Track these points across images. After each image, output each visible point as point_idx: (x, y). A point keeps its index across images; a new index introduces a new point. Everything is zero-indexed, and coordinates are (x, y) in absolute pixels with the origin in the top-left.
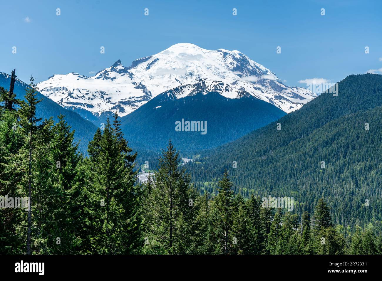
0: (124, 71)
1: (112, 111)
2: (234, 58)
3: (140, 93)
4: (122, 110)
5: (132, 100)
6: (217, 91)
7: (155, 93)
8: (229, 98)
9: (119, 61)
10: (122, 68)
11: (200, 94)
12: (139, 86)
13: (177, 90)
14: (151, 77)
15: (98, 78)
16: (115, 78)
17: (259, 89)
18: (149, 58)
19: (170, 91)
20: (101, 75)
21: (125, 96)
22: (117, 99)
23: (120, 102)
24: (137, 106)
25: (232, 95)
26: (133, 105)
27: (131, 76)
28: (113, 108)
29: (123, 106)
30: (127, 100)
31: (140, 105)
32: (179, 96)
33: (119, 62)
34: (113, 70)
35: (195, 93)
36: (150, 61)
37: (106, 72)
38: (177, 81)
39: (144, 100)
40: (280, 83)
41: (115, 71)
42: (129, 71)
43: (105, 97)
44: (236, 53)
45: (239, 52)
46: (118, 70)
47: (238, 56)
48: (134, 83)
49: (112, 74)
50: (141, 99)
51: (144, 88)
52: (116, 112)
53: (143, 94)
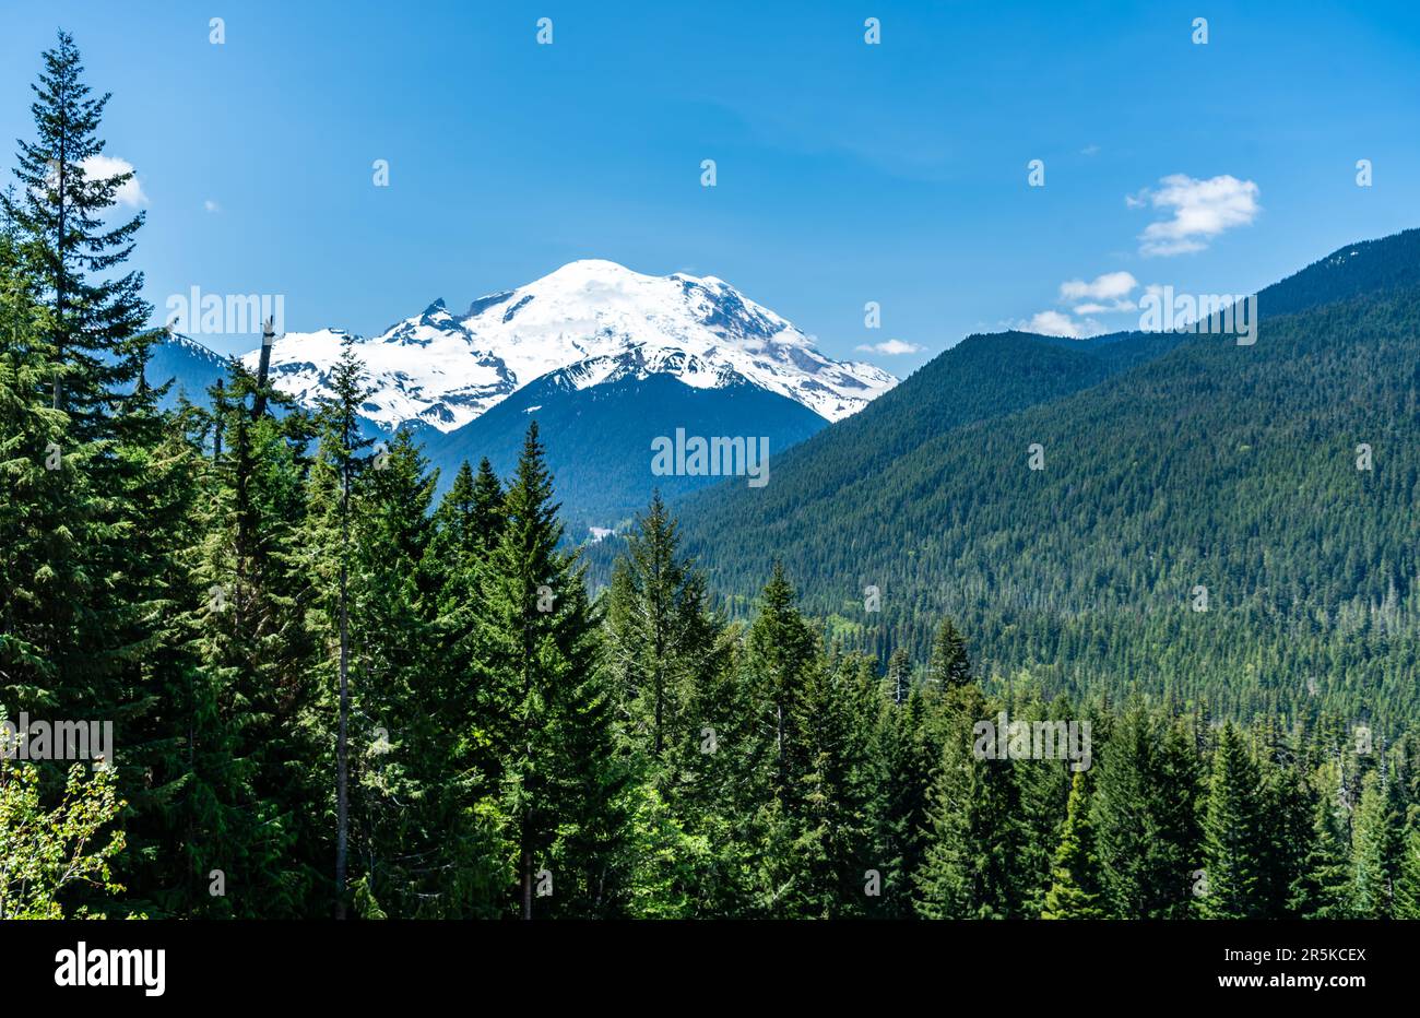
0: (453, 325)
1: (424, 418)
2: (710, 296)
3: (490, 376)
4: (448, 416)
5: (472, 391)
6: (670, 371)
7: (526, 375)
8: (697, 388)
9: (441, 302)
10: (449, 318)
11: (630, 379)
12: (487, 360)
13: (577, 368)
14: (516, 340)
15: (390, 341)
16: (430, 341)
17: (766, 366)
18: (511, 295)
19: (561, 372)
20: (397, 334)
21: (455, 383)
22: (434, 391)
23: (444, 398)
24: (483, 407)
25: (705, 380)
26: (474, 405)
27: (468, 337)
28: (425, 412)
29: (449, 406)
30: (458, 393)
31: (489, 403)
32: (582, 383)
33: (439, 304)
34: (426, 322)
35: (618, 376)
36: (511, 302)
37: (409, 326)
38: (578, 347)
39: (499, 391)
40: (814, 352)
41: (431, 324)
42: (462, 324)
43: (408, 385)
44: (713, 283)
45: (719, 281)
46: (436, 322)
47: (717, 291)
48: (475, 354)
49: (424, 332)
50: (493, 389)
51: (500, 365)
52: (434, 420)
53: (497, 379)
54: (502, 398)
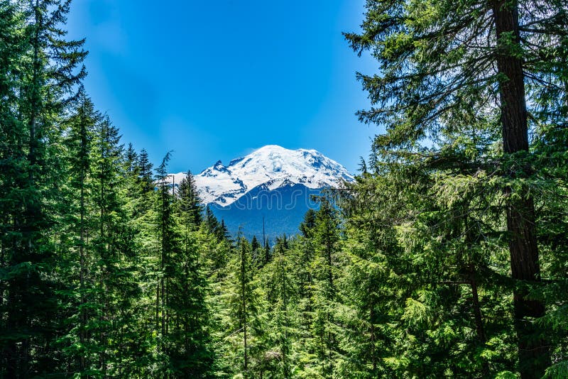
0: (225, 169)
1: (216, 202)
2: (313, 157)
3: (238, 187)
5: (232, 192)
6: (302, 183)
7: (250, 186)
8: (312, 189)
9: (220, 162)
10: (223, 167)
11: (288, 186)
12: (236, 181)
13: (269, 183)
14: (246, 173)
15: (203, 176)
16: (216, 175)
18: (244, 158)
19: (264, 184)
20: (205, 173)
21: (227, 190)
22: (219, 193)
23: (222, 195)
24: (236, 198)
25: (314, 186)
26: (233, 197)
28: (216, 200)
30: (227, 193)
31: (238, 196)
32: (271, 188)
34: (215, 168)
35: (284, 185)
36: (243, 162)
37: (209, 170)
38: (268, 176)
39: (241, 192)
41: (217, 169)
42: (228, 169)
43: (210, 191)
44: (313, 152)
45: (316, 151)
46: (219, 169)
47: (315, 155)
48: (232, 179)
49: (214, 172)
50: (239, 191)
51: (241, 183)
52: (219, 203)
53: (240, 188)
54: (242, 194)
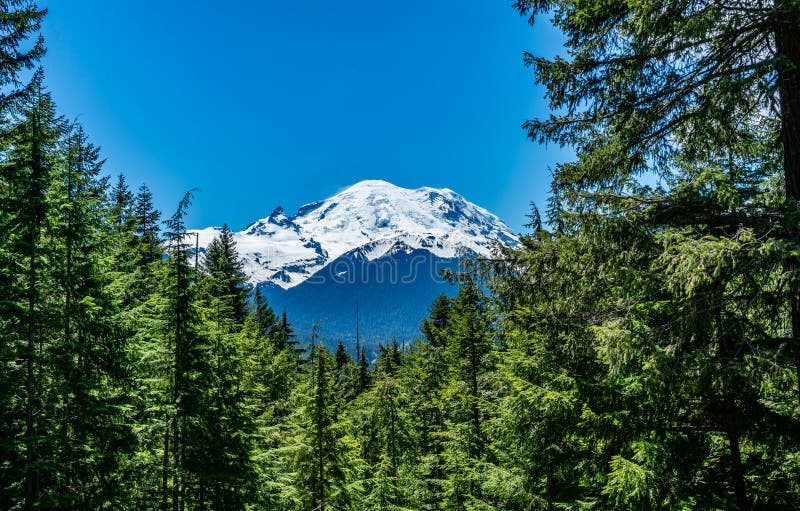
0: (288, 222)
1: (272, 281)
2: (446, 201)
3: (312, 253)
4: (287, 279)
6: (426, 248)
7: (334, 253)
8: (444, 258)
9: (280, 208)
10: (285, 218)
11: (401, 253)
12: (309, 244)
13: (367, 248)
14: (326, 230)
15: (249, 233)
16: (274, 233)
18: (322, 203)
19: (358, 250)
20: (254, 230)
22: (278, 264)
23: (284, 268)
24: (309, 273)
25: (448, 253)
26: (303, 272)
28: (273, 277)
30: (292, 265)
31: (313, 271)
32: (371, 256)
33: (280, 210)
34: (271, 221)
35: (393, 251)
36: (322, 209)
37: (261, 224)
38: (365, 235)
39: (318, 263)
41: (274, 222)
42: (294, 221)
43: (262, 261)
44: (446, 192)
45: (451, 191)
46: (278, 221)
47: (450, 198)
48: (302, 240)
49: (270, 227)
50: (314, 262)
51: (317, 247)
52: (278, 282)
53: (316, 255)
54: (319, 268)
